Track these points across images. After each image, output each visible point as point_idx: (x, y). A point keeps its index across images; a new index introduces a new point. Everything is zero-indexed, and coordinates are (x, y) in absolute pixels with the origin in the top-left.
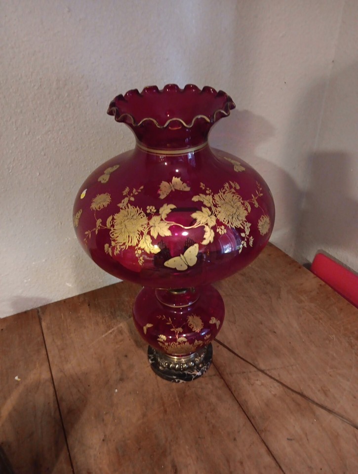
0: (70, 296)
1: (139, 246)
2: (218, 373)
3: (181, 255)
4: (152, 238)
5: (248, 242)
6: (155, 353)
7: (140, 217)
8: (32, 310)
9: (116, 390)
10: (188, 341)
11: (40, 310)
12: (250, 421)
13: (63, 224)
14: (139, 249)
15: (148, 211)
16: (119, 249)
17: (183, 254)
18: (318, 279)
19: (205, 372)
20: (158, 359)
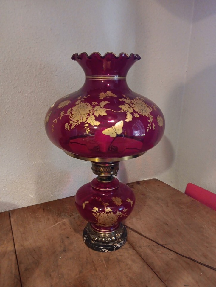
0: (31, 205)
1: (87, 122)
2: (131, 247)
3: (113, 127)
4: (95, 116)
5: (152, 126)
6: (88, 232)
7: (88, 107)
8: (5, 212)
9: (61, 257)
10: (113, 211)
11: (10, 212)
12: (157, 275)
13: (33, 152)
14: (87, 123)
15: (93, 104)
16: (74, 125)
17: (114, 126)
18: (190, 197)
19: (123, 245)
20: (90, 235)
